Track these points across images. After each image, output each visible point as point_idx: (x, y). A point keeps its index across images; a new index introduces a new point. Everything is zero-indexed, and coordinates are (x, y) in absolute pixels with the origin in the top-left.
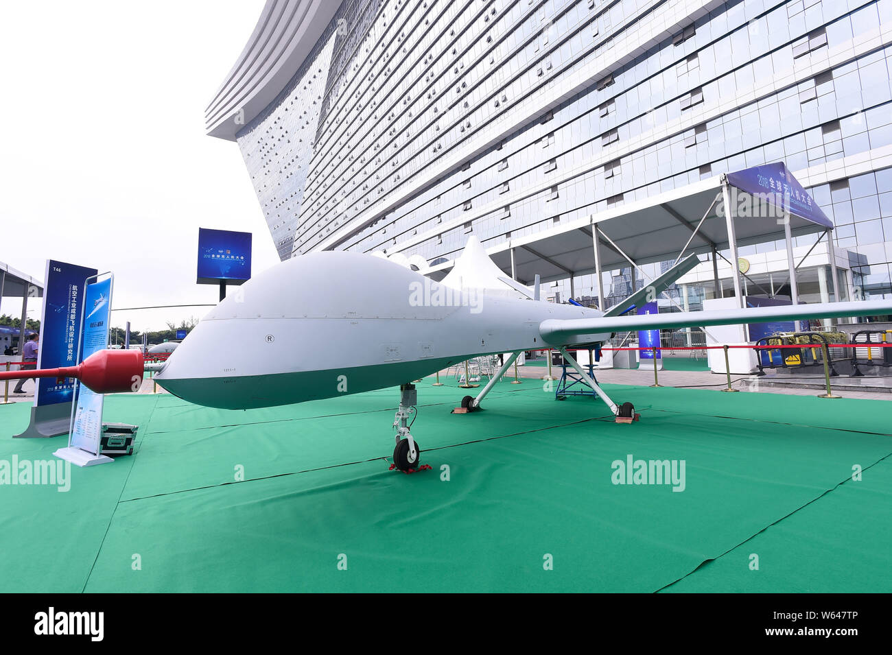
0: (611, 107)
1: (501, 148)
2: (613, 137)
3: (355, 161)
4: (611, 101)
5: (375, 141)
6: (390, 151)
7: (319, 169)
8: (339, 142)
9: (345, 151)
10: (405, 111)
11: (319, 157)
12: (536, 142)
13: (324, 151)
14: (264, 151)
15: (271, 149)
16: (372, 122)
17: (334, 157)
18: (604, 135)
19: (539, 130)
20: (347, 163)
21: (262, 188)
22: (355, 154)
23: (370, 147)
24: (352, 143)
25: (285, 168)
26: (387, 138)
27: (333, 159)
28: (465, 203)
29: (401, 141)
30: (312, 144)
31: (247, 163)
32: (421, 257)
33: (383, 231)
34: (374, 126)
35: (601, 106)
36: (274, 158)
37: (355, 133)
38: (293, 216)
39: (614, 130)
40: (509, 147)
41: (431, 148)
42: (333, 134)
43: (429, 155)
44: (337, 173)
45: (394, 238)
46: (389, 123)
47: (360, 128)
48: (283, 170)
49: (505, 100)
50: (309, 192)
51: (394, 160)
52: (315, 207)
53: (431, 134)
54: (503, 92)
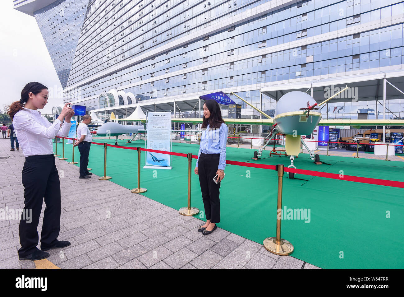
0: (207, 48)
1: (168, 54)
2: (206, 60)
3: (104, 43)
4: (207, 46)
5: (114, 36)
6: (120, 43)
7: (85, 42)
8: (95, 32)
9: (98, 38)
10: (129, 26)
11: (84, 37)
12: (181, 55)
13: (88, 34)
14: (52, 26)
15: (56, 26)
16: (112, 27)
17: (93, 39)
18: (204, 58)
19: (182, 50)
20: (99, 43)
21: (51, 46)
22: (104, 40)
23: (111, 38)
24: (103, 34)
25: (65, 38)
26: (119, 37)
27: (92, 39)
28: (152, 74)
29: (126, 39)
30: (81, 29)
31: (41, 30)
32: (132, 93)
33: (115, 79)
34: (114, 29)
35: (204, 47)
36: (58, 31)
37: (104, 30)
38: (69, 64)
39: (207, 57)
40: (171, 54)
41: (139, 46)
42: (92, 27)
43: (138, 49)
44: (94, 47)
45: (121, 83)
46: (121, 30)
47: (107, 28)
48: (64, 39)
49: (171, 34)
50: (77, 54)
51: (122, 47)
52: (81, 61)
53: (139, 40)
54: (170, 31)
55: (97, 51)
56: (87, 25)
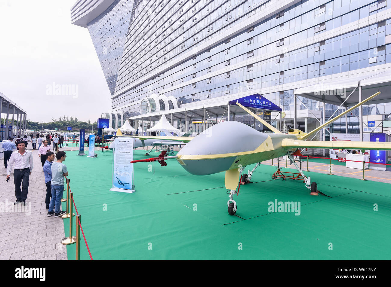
0: (252, 41)
1: (209, 51)
2: (251, 54)
3: (147, 47)
4: (252, 38)
5: (156, 38)
6: (162, 45)
7: (130, 47)
8: (139, 36)
9: (142, 41)
10: (170, 26)
11: (129, 42)
12: (223, 51)
13: (132, 39)
14: (102, 35)
15: (105, 34)
16: (154, 29)
17: (137, 43)
18: (248, 53)
19: (224, 46)
20: (142, 47)
21: (101, 54)
22: (147, 43)
23: (153, 41)
24: (146, 37)
25: (113, 45)
26: (161, 38)
27: (136, 44)
28: (193, 74)
29: (168, 40)
30: (126, 34)
31: (93, 40)
32: (174, 97)
33: (158, 82)
34: (156, 31)
35: (248, 40)
36: (107, 39)
37: (147, 33)
38: (116, 69)
39: (252, 51)
40: (213, 51)
41: (180, 46)
42: (136, 31)
43: (179, 49)
44: (138, 51)
45: (163, 86)
46: (162, 31)
47: (149, 30)
48: (111, 46)
49: (212, 29)
50: (124, 59)
51: (164, 49)
53: (180, 39)
54: (211, 25)
55: (141, 55)
56: (132, 30)
